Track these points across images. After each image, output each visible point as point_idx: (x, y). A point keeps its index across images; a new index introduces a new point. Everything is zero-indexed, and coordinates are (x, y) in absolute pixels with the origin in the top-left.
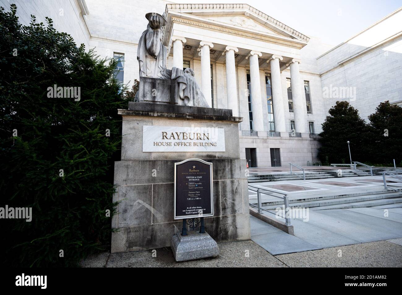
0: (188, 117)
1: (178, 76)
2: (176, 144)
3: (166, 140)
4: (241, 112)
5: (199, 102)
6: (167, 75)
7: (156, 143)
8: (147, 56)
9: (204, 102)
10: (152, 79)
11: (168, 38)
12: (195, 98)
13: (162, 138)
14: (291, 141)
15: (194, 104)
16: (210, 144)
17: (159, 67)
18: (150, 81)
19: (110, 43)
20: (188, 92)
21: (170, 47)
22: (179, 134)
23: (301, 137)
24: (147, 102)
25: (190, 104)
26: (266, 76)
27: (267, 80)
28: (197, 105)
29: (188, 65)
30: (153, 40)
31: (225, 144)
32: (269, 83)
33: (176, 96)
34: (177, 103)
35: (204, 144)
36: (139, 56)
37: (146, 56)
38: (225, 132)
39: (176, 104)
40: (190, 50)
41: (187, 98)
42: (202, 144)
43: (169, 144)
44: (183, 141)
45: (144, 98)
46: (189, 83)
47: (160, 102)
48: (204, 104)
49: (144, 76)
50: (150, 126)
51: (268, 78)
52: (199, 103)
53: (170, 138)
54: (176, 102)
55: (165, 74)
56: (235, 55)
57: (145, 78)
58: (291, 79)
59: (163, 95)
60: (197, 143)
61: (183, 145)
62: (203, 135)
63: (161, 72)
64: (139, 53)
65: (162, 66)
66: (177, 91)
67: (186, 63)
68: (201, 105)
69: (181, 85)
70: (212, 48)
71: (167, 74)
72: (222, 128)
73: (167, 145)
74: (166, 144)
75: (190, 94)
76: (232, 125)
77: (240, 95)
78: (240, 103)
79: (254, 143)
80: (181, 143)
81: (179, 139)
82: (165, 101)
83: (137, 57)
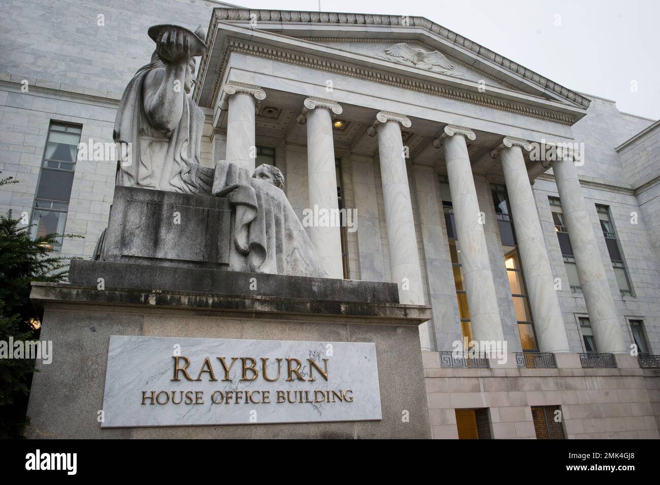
0: (259, 307)
1: (232, 185)
2: (218, 398)
3: (185, 386)
4: (432, 292)
5: (295, 261)
6: (200, 182)
7: (148, 395)
8: (143, 129)
9: (311, 261)
10: (153, 192)
11: (213, 86)
12: (284, 251)
13: (172, 377)
14: (588, 381)
15: (280, 267)
16: (331, 395)
17: (178, 159)
18: (148, 198)
19: (45, 96)
20: (262, 232)
21: (220, 111)
22: (228, 363)
23: (616, 367)
24: (132, 262)
25: (269, 268)
26: (492, 191)
27: (496, 203)
28: (288, 271)
29: (271, 159)
30: (165, 90)
31: (382, 394)
32: (505, 210)
33: (224, 244)
34: (227, 265)
35: (311, 397)
36: (120, 129)
37: (141, 132)
38: (379, 353)
39: (224, 269)
40: (277, 119)
41: (258, 249)
42: (304, 395)
43: (193, 397)
44: (242, 387)
45: (121, 250)
46: (264, 206)
47: (171, 260)
48: (311, 268)
49: (128, 183)
50: (134, 338)
51: (500, 197)
52: (295, 265)
53: (200, 375)
54: (225, 260)
55: (194, 180)
56: (402, 135)
57: (130, 189)
58: (562, 199)
59: (184, 239)
60: (288, 393)
61: (242, 401)
62: (307, 364)
63: (180, 173)
64: (119, 122)
65: (185, 156)
66: (229, 227)
67: (265, 152)
68: (302, 271)
69: (240, 211)
70: (337, 115)
71: (201, 180)
72: (370, 341)
73: (188, 401)
74: (184, 398)
75: (269, 238)
76: (399, 331)
77: (425, 242)
78: (429, 269)
79: (480, 391)
80: (234, 395)
81: (227, 380)
82: (187, 257)
83: (115, 132)
